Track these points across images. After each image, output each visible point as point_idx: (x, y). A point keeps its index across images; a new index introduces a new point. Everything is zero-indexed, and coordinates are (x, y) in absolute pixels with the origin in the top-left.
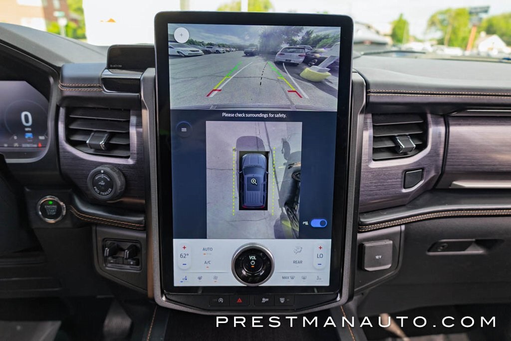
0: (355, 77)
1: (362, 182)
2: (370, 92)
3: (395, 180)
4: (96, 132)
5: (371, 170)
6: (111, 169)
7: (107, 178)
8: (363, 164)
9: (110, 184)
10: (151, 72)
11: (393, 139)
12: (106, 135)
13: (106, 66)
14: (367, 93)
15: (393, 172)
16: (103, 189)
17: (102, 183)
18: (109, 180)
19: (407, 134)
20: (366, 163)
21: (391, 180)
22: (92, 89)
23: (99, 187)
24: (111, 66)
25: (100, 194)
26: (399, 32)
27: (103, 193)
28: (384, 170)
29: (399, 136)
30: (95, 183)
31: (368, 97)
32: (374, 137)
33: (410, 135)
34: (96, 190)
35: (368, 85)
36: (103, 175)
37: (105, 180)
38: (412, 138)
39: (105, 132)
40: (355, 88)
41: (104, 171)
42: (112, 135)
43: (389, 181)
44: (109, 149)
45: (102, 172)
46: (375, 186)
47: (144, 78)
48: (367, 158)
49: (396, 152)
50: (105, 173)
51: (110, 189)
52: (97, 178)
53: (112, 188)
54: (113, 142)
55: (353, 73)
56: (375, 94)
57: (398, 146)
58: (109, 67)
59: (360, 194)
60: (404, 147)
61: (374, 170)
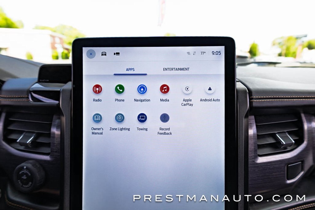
0: (239, 86)
1: (250, 176)
2: (252, 99)
3: (279, 173)
4: (27, 132)
5: (257, 165)
6: (33, 165)
7: (28, 173)
8: (250, 161)
9: (31, 178)
10: (69, 86)
11: (273, 136)
12: (34, 134)
13: (37, 81)
14: (250, 99)
15: (277, 166)
16: (25, 182)
17: (24, 177)
18: (30, 174)
19: (285, 131)
20: (252, 159)
21: (276, 174)
22: (21, 100)
23: (22, 181)
24: (41, 80)
25: (22, 186)
26: (254, 50)
27: (25, 186)
28: (269, 164)
29: (278, 133)
30: (19, 177)
31: (251, 103)
32: (258, 135)
33: (287, 132)
34: (20, 183)
35: (250, 92)
36: (25, 170)
37: (26, 174)
38: (289, 134)
39: (34, 133)
40: (239, 95)
41: (26, 168)
42: (38, 136)
43: (274, 174)
44: (35, 147)
45: (25, 167)
46: (262, 179)
47: (63, 90)
48: (253, 155)
49: (277, 148)
50: (27, 168)
51: (30, 183)
52: (20, 173)
53: (32, 182)
54: (39, 140)
55: (237, 83)
56: (258, 100)
57: (279, 142)
58: (39, 81)
59: (249, 187)
60: (284, 143)
61: (260, 165)
